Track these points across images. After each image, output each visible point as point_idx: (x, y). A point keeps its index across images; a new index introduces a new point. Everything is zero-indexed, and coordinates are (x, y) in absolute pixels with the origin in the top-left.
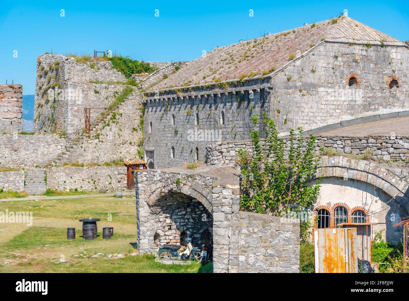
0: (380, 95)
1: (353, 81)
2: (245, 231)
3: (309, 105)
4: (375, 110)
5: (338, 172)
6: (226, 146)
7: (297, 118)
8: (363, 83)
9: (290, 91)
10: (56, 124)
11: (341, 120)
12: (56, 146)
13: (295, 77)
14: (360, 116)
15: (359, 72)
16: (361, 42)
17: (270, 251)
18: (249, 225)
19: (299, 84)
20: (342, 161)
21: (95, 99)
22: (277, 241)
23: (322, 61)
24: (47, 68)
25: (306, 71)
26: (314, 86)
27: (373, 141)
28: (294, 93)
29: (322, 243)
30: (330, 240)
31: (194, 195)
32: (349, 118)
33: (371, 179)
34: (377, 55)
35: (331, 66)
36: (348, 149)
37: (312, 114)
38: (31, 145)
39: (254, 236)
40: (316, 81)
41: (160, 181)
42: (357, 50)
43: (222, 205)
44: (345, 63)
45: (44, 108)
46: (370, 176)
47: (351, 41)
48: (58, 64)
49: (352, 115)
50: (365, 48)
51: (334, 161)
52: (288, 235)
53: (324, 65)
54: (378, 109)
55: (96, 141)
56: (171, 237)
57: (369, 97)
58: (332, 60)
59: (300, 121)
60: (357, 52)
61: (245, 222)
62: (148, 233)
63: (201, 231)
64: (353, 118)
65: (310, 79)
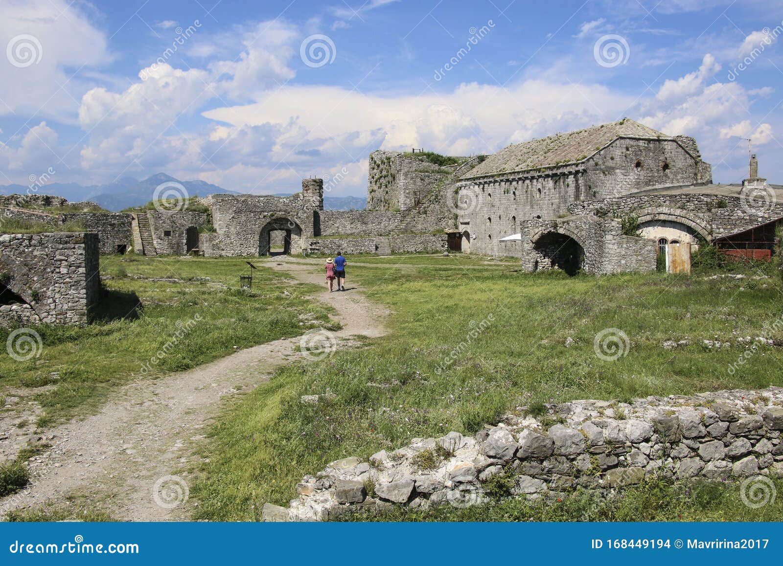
0: (656, 174)
1: (638, 165)
2: (625, 246)
3: (610, 182)
4: (653, 185)
5: (662, 217)
6: (587, 203)
7: (602, 191)
8: (646, 167)
9: (597, 172)
10: (389, 204)
11: (630, 192)
12: (395, 220)
13: (600, 162)
14: (644, 189)
15: (643, 159)
16: (644, 137)
17: (640, 258)
18: (628, 242)
19: (603, 167)
20: (665, 210)
21: (421, 184)
22: (643, 252)
23: (618, 151)
24: (378, 162)
25: (608, 158)
26: (613, 168)
27: (684, 197)
28: (600, 173)
29: (670, 252)
30: (675, 250)
31: (568, 234)
32: (636, 191)
33: (684, 221)
34: (654, 146)
35: (624, 154)
36: (668, 202)
37: (611, 188)
38: (376, 219)
39: (630, 248)
40: (614, 165)
41: (541, 226)
42: (641, 143)
43: (611, 230)
44: (633, 152)
45: (377, 193)
46: (683, 219)
47: (637, 137)
48: (389, 159)
49: (638, 189)
50: (646, 142)
51: (660, 210)
52: (650, 248)
53: (619, 154)
54: (655, 185)
55: (424, 215)
56: (545, 263)
57: (649, 177)
58: (624, 150)
59: (604, 193)
60: (641, 144)
61: (625, 240)
62: (532, 260)
63: (564, 260)
64: (638, 191)
65: (610, 163)
